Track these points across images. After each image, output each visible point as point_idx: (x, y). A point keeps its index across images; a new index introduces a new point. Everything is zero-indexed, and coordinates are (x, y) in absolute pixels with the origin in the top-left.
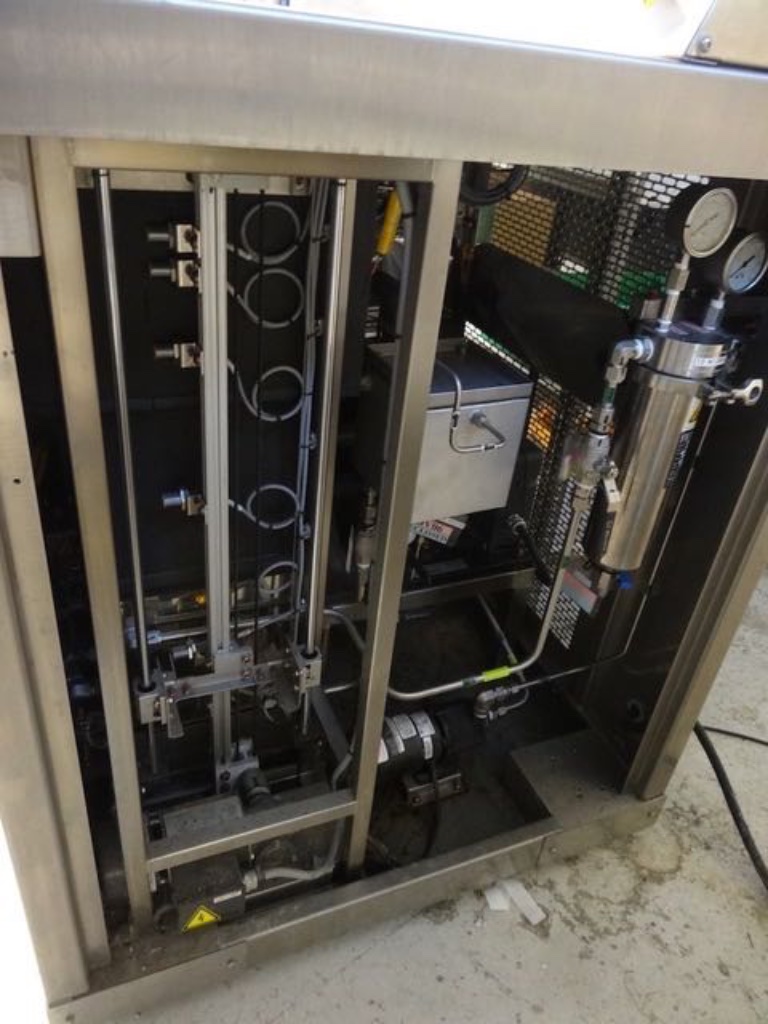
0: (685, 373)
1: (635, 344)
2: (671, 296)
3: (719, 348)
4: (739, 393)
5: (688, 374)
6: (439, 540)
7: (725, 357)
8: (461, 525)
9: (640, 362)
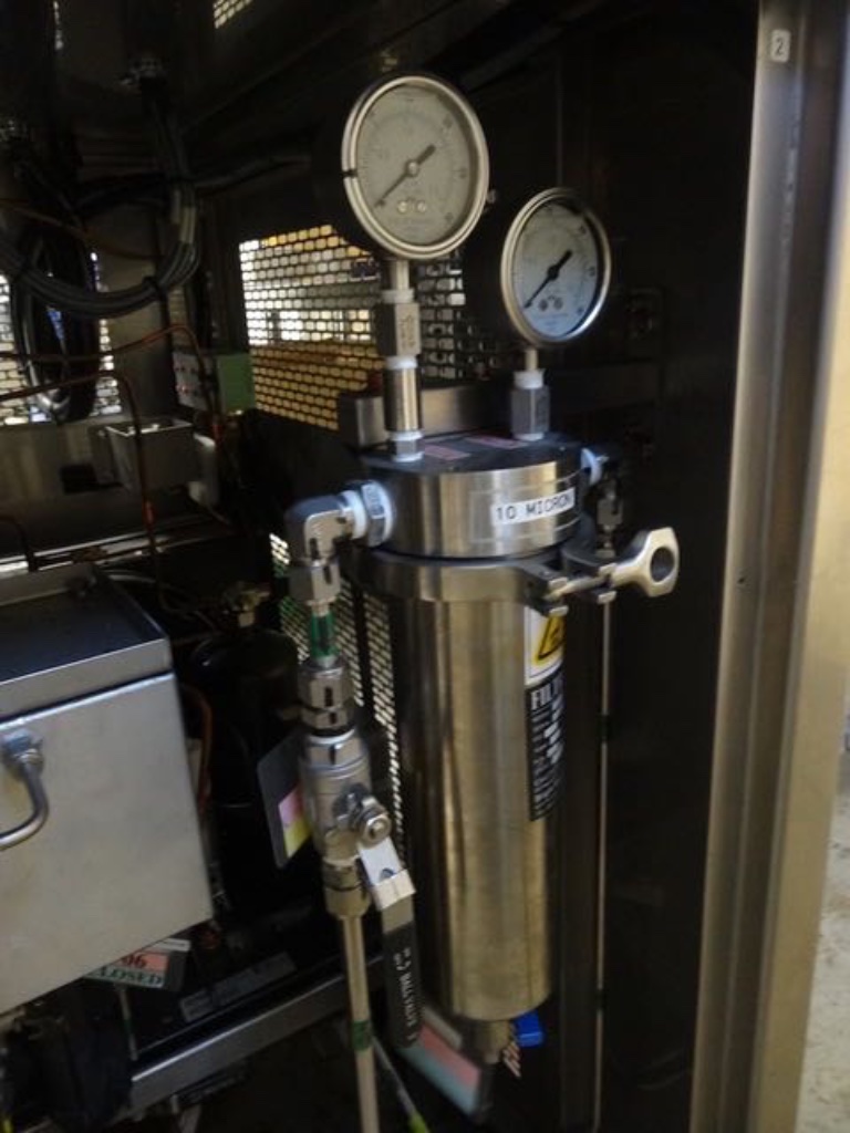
0: (490, 546)
1: (345, 502)
2: (400, 371)
3: (549, 470)
4: (621, 571)
5: (500, 550)
6: (145, 983)
7: (570, 492)
8: (184, 946)
9: (373, 542)
